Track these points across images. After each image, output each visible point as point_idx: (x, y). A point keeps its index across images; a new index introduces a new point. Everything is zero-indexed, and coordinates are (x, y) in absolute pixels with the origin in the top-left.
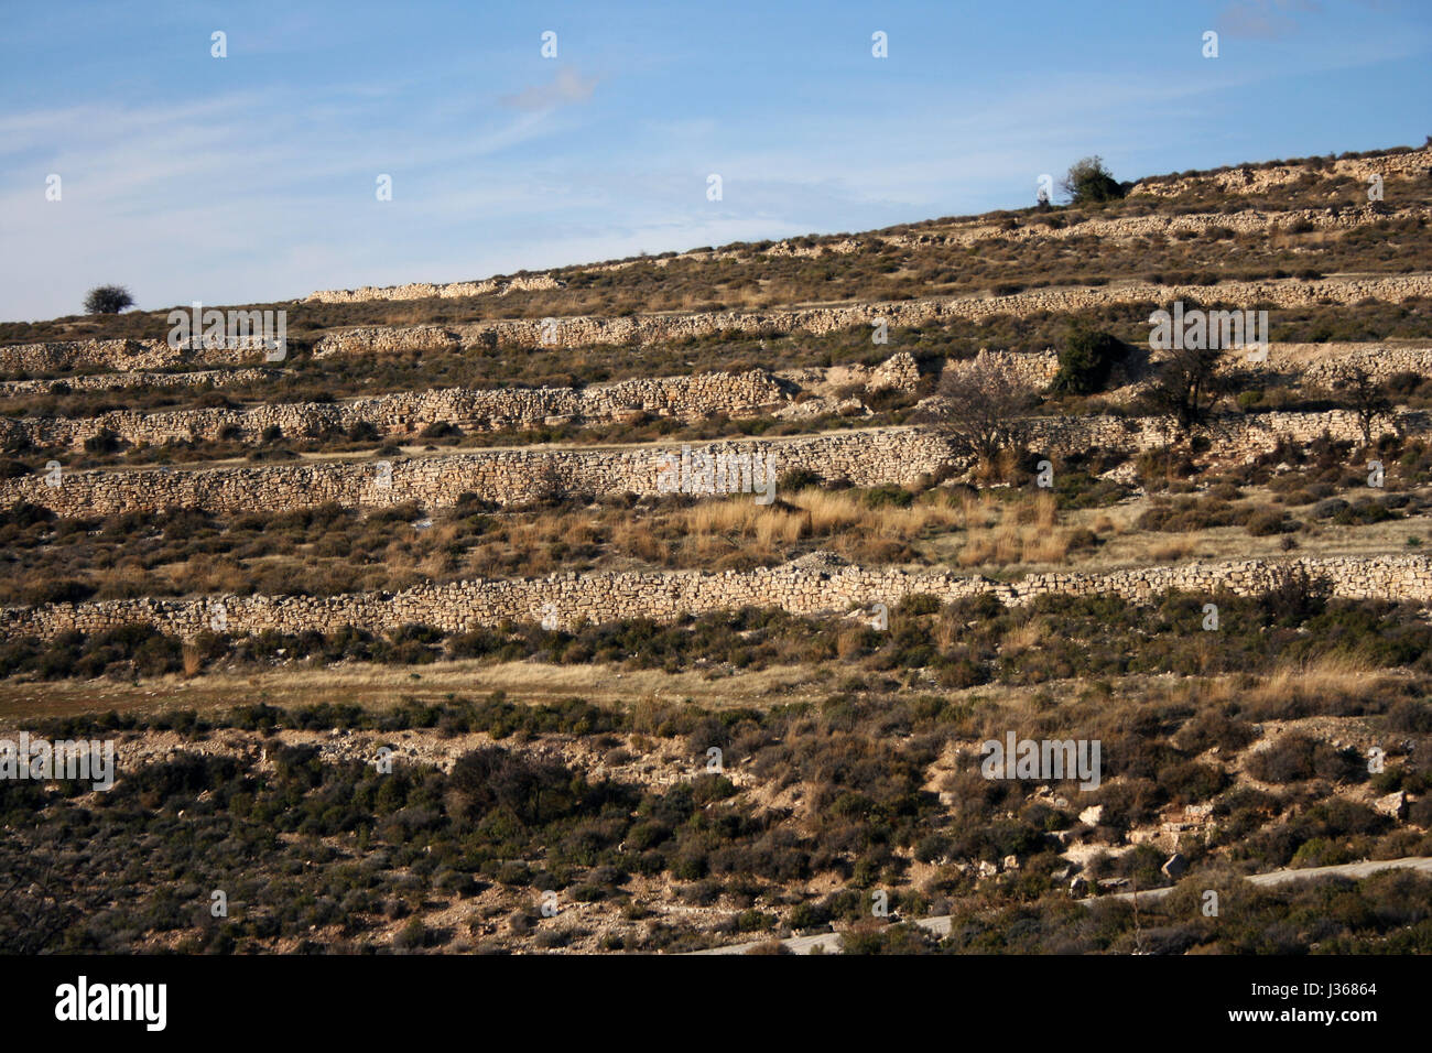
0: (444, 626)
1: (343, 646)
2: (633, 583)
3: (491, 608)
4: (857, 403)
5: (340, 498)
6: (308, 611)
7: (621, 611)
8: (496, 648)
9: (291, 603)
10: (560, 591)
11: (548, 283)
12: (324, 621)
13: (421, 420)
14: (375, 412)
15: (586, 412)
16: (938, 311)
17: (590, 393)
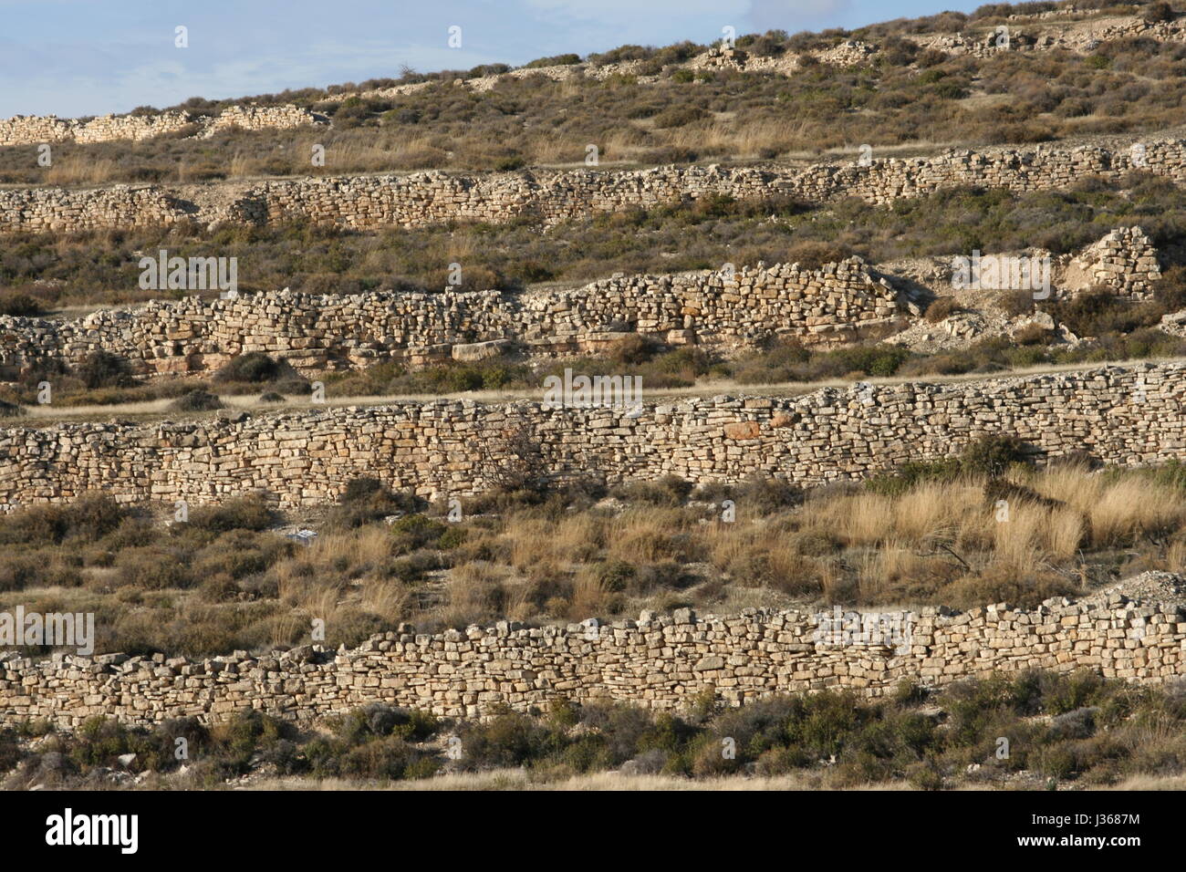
0: (438, 710)
1: (249, 749)
2: (804, 629)
3: (530, 675)
4: (1046, 322)
5: (116, 487)
6: (171, 683)
7: (782, 681)
8: (551, 748)
9: (136, 668)
10: (662, 643)
11: (294, 116)
12: (202, 702)
13: (216, 349)
14: (127, 334)
15: (529, 337)
16: (1106, 162)
17: (535, 300)
